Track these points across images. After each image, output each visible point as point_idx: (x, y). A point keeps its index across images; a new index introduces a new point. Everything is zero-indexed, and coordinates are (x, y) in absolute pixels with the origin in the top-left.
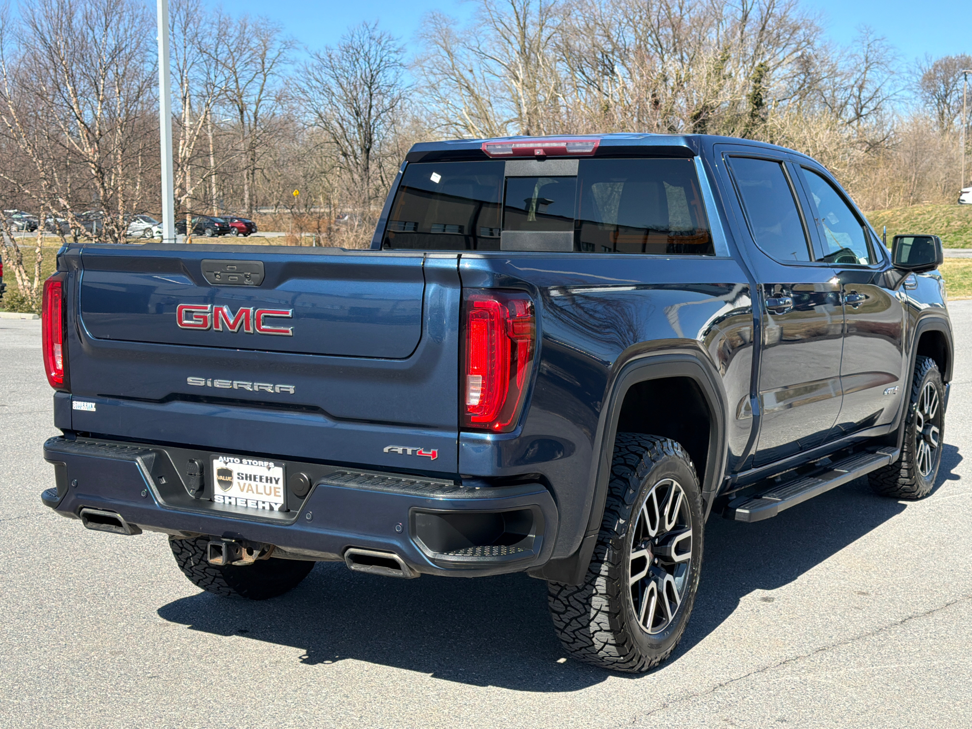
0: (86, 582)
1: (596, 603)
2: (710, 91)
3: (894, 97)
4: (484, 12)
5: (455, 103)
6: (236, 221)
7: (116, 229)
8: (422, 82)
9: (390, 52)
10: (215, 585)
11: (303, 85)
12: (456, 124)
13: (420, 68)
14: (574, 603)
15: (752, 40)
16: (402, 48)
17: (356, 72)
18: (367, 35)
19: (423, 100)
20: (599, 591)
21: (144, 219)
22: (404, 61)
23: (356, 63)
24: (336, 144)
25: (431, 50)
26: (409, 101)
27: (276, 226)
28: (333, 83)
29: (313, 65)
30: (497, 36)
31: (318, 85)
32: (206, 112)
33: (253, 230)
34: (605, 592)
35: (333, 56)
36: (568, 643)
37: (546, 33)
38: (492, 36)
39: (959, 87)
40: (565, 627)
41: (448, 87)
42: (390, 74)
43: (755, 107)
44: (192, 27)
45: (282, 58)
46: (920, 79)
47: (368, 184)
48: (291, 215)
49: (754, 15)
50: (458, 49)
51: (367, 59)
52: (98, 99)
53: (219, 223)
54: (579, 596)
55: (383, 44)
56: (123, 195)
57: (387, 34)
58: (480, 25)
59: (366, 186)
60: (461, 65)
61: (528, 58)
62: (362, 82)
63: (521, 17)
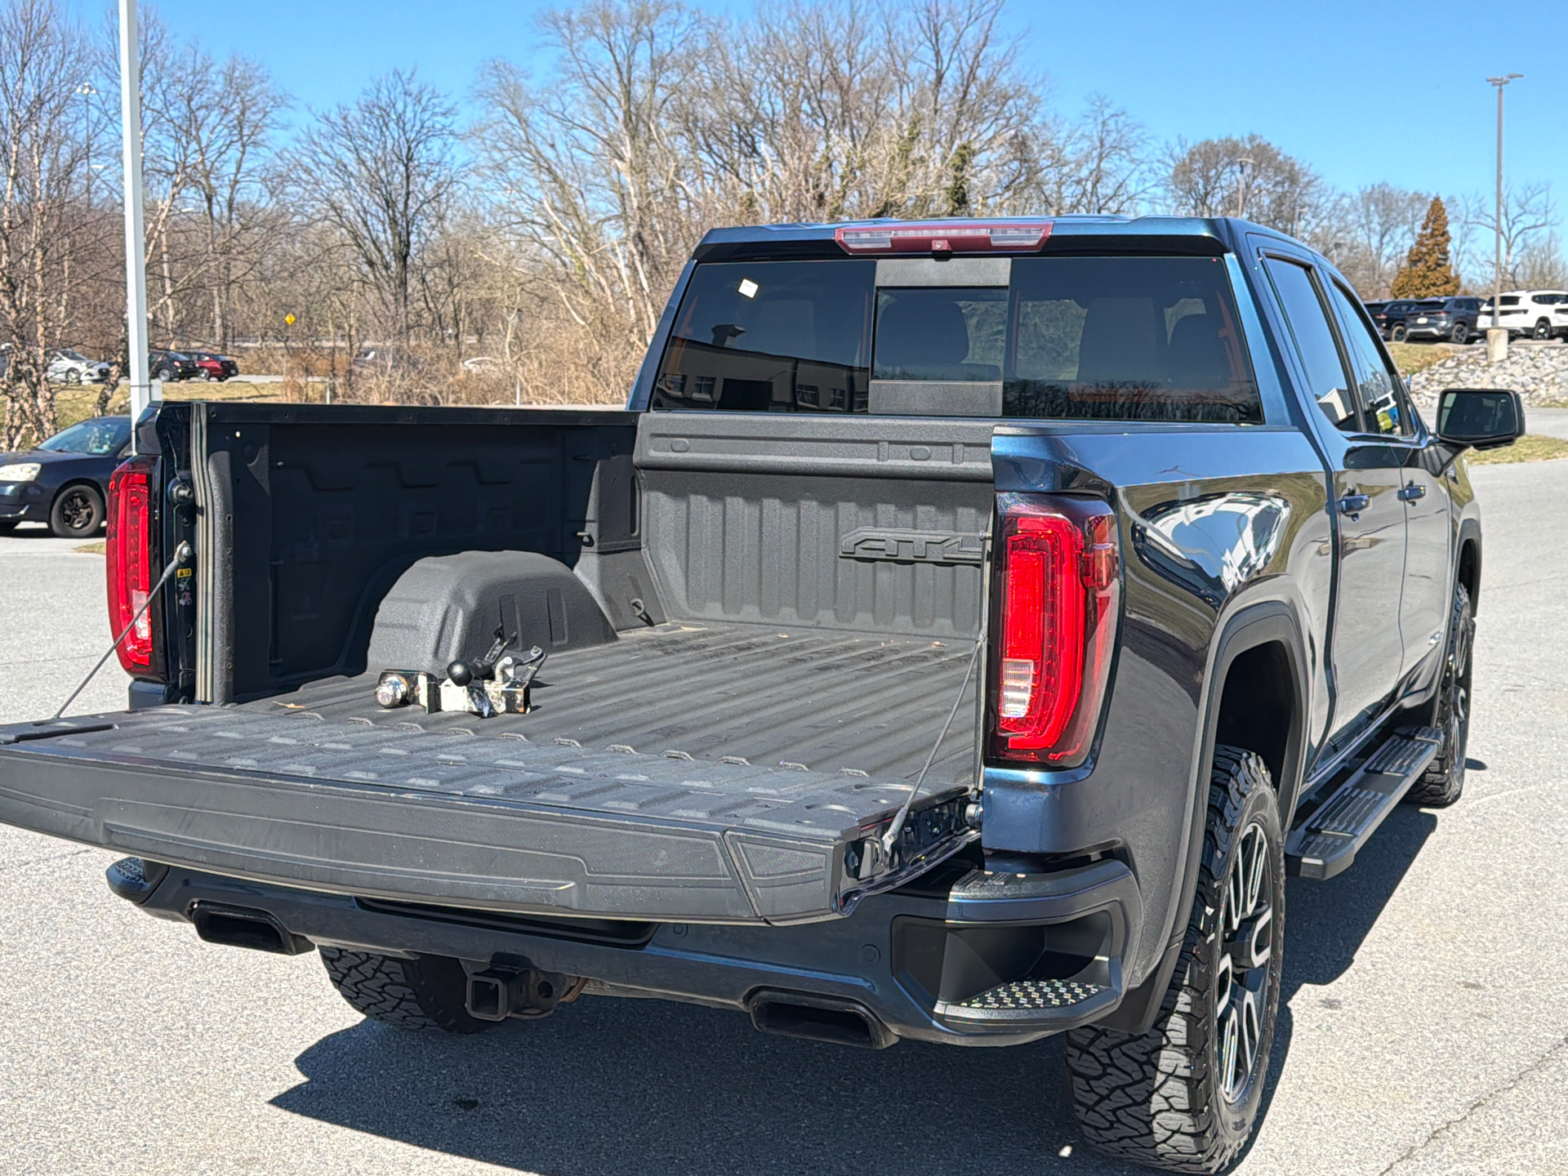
0: (144, 1002)
1: (1167, 1062)
2: (894, 181)
3: (1143, 195)
4: (570, 62)
5: (530, 192)
6: (207, 358)
7: (33, 370)
8: (483, 159)
9: (434, 114)
10: (399, 1013)
11: (306, 160)
12: (533, 222)
13: (479, 141)
14: (1122, 1062)
15: (949, 111)
16: (453, 109)
17: (385, 142)
18: (400, 89)
19: (484, 186)
20: (1173, 1041)
21: (66, 354)
22: (455, 127)
23: (384, 129)
24: (355, 248)
25: (494, 115)
26: (464, 187)
27: (263, 366)
28: (349, 158)
29: (320, 134)
30: (588, 96)
31: (328, 160)
32: (174, 195)
33: (233, 372)
34: (1184, 1042)
35: (350, 119)
36: (1096, 1128)
37: (660, 94)
38: (582, 97)
39: (1223, 183)
40: (1097, 1103)
41: (519, 168)
42: (436, 144)
43: (957, 205)
44: (153, 70)
45: (268, 121)
46: (1171, 171)
47: (406, 306)
48: (285, 351)
49: (951, 77)
50: (536, 117)
51: (401, 124)
52: (8, 175)
53: (181, 362)
54: (1133, 1049)
55: (424, 102)
56: (46, 319)
57: (430, 89)
58: (563, 82)
59: (402, 309)
60: (539, 138)
61: (636, 129)
62: (394, 157)
63: (624, 69)
